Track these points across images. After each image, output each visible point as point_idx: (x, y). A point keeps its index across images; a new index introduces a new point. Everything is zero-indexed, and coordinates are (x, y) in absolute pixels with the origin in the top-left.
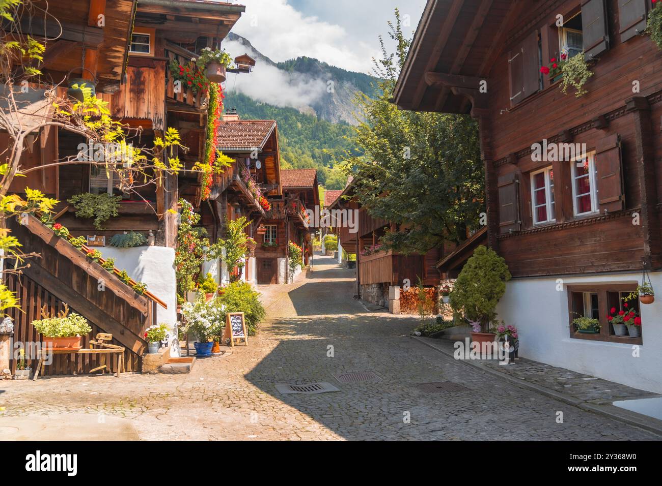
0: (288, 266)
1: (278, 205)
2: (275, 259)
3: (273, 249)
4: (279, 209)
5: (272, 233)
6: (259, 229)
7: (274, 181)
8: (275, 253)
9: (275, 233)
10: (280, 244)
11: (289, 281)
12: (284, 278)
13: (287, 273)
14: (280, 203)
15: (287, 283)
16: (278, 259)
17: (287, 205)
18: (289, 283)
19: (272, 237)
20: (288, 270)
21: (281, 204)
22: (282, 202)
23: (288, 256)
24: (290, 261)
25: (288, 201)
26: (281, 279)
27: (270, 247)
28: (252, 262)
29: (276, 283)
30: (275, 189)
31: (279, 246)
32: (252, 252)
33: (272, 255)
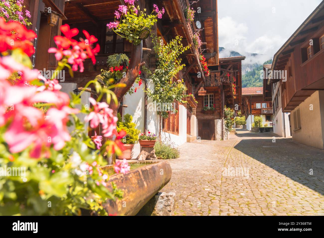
0: (224, 126)
1: (215, 75)
2: (213, 120)
3: (211, 112)
4: (216, 78)
5: (210, 100)
6: (200, 91)
7: (212, 50)
8: (212, 115)
9: (212, 100)
10: (217, 109)
11: (224, 138)
12: (221, 135)
13: (223, 132)
14: (216, 74)
15: (223, 140)
16: (215, 120)
17: (222, 75)
18: (224, 140)
19: (210, 103)
20: (224, 129)
21: (218, 74)
22: (218, 72)
23: (223, 118)
24: (225, 122)
25: (223, 72)
26: (218, 136)
27: (208, 110)
28: (193, 119)
29: (214, 140)
30: (213, 57)
31: (215, 110)
32: (194, 111)
33: (210, 117)
